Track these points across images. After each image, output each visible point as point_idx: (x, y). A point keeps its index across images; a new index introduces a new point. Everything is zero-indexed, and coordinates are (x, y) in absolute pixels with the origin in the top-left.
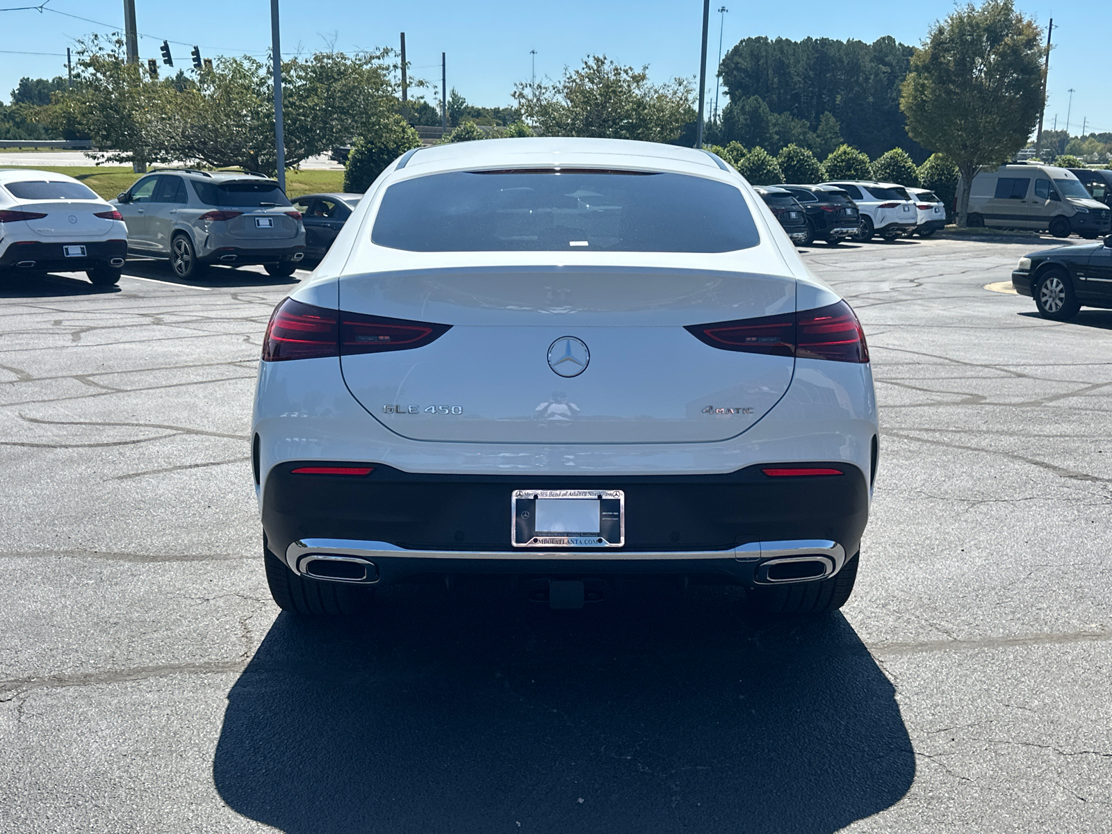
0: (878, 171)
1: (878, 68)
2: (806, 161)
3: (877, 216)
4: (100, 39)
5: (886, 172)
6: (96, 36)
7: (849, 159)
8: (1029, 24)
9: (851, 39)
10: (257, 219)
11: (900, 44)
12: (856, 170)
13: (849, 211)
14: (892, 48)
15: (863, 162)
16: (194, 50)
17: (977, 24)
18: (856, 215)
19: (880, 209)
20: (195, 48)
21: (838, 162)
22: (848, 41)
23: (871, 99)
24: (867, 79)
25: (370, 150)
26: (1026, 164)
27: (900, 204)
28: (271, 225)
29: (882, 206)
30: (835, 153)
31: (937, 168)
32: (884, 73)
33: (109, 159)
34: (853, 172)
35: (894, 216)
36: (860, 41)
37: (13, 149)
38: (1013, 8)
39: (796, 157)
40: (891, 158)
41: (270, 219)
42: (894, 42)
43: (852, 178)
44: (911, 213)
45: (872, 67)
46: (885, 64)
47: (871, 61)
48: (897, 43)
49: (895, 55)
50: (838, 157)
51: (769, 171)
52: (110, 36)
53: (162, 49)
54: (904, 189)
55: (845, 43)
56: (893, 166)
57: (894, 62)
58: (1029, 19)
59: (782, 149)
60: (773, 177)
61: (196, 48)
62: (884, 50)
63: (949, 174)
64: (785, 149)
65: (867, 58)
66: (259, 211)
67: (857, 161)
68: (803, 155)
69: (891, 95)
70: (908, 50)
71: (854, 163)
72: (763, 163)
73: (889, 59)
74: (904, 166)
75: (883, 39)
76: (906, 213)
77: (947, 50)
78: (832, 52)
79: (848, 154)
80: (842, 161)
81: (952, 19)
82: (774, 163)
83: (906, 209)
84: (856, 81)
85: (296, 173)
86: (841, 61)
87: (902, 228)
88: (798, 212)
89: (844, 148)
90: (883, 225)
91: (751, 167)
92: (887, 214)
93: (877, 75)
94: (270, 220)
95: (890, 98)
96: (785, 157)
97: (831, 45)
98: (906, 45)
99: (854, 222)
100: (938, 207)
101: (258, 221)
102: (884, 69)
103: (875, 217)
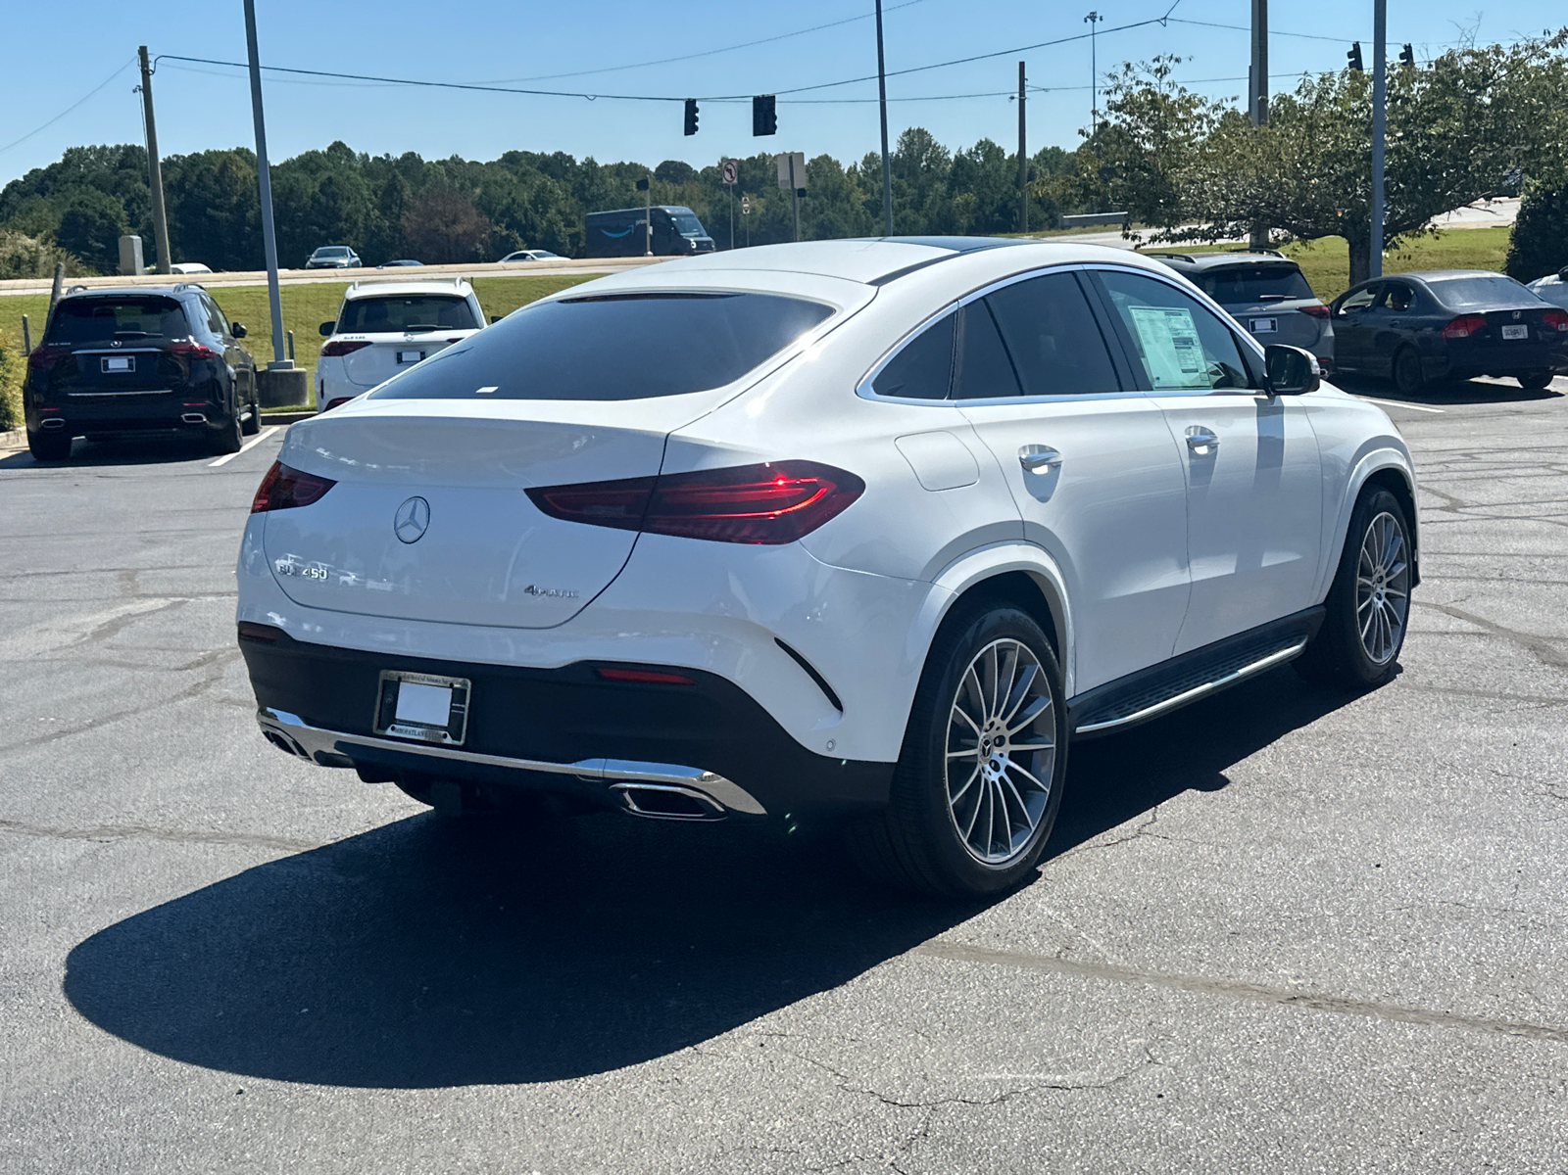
4: (1136, 69)
6: (1128, 66)
10: (1251, 320)
16: (1404, 51)
20: (1405, 47)
25: (1548, 194)
28: (1273, 328)
33: (1154, 239)
37: (1096, 227)
41: (1273, 319)
52: (1151, 63)
53: (1350, 55)
61: (1408, 48)
66: (1255, 309)
85: (1437, 238)
94: (1273, 322)
101: (1253, 323)
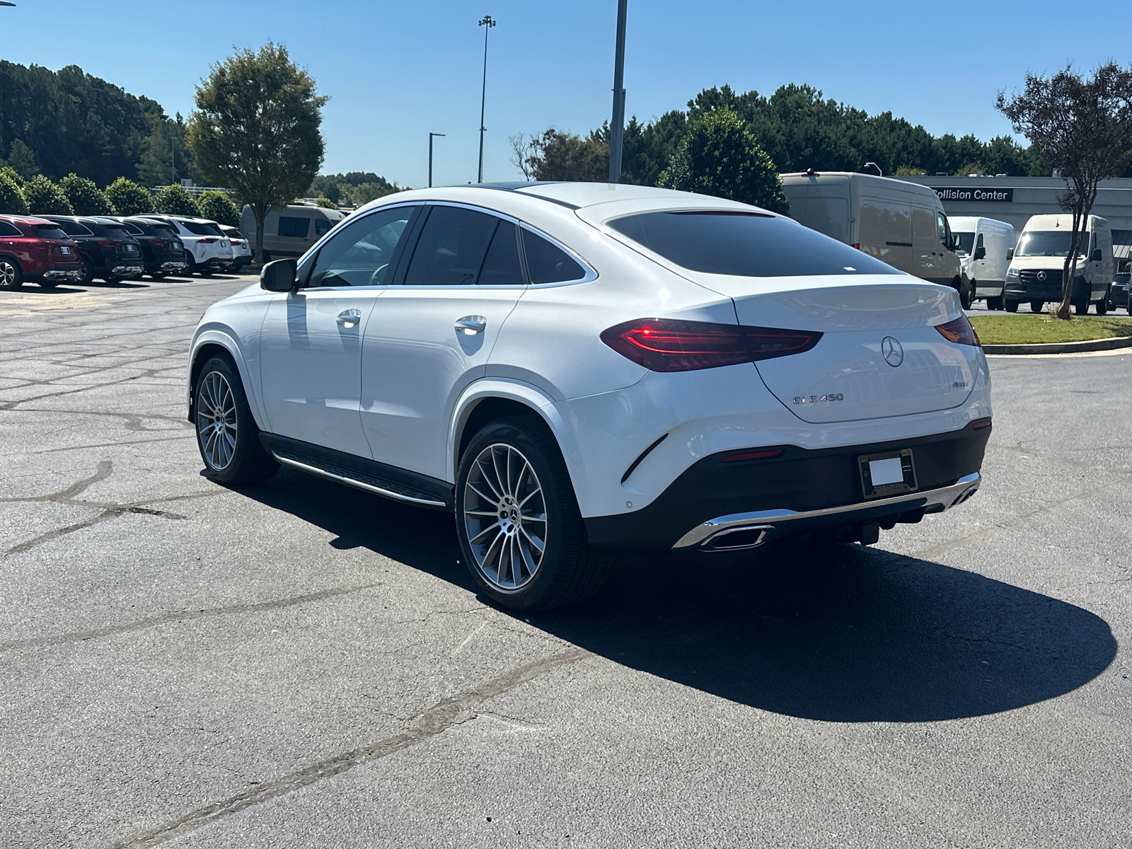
0: (160, 205)
1: (69, 98)
2: (91, 192)
3: (198, 250)
5: (169, 207)
7: (130, 192)
8: (302, 75)
9: (34, 65)
11: (88, 75)
12: (139, 204)
13: (176, 245)
14: (80, 78)
15: (143, 196)
17: (259, 70)
18: (182, 250)
19: (199, 244)
21: (119, 195)
22: (32, 66)
23: (64, 129)
24: (56, 108)
26: (303, 204)
27: (217, 240)
29: (202, 241)
30: (113, 185)
31: (214, 205)
32: (75, 103)
34: (136, 205)
35: (213, 252)
36: (44, 68)
38: (288, 59)
39: (80, 188)
40: (172, 193)
42: (82, 72)
43: (135, 212)
44: (227, 249)
45: (61, 96)
46: (75, 94)
47: (59, 89)
48: (85, 74)
49: (84, 85)
50: (117, 189)
51: (57, 200)
54: (216, 225)
55: (28, 68)
56: (176, 201)
57: (84, 93)
58: (302, 70)
59: (63, 179)
60: (63, 207)
62: (72, 79)
63: (227, 211)
64: (65, 178)
65: (54, 87)
67: (138, 194)
68: (87, 186)
69: (85, 125)
70: (97, 81)
71: (135, 197)
72: (50, 192)
73: (79, 89)
74: (186, 202)
75: (70, 68)
76: (223, 248)
77: (230, 92)
78: (16, 76)
79: (128, 187)
80: (123, 194)
81: (231, 62)
82: (60, 192)
83: (223, 244)
84: (46, 109)
86: (26, 86)
87: (220, 262)
88: (134, 245)
89: (121, 180)
90: (204, 260)
91: (36, 196)
92: (207, 248)
93: (67, 104)
95: (85, 129)
96: (67, 187)
97: (13, 69)
98: (95, 77)
99: (179, 256)
100: (244, 244)
102: (74, 99)
103: (196, 252)
